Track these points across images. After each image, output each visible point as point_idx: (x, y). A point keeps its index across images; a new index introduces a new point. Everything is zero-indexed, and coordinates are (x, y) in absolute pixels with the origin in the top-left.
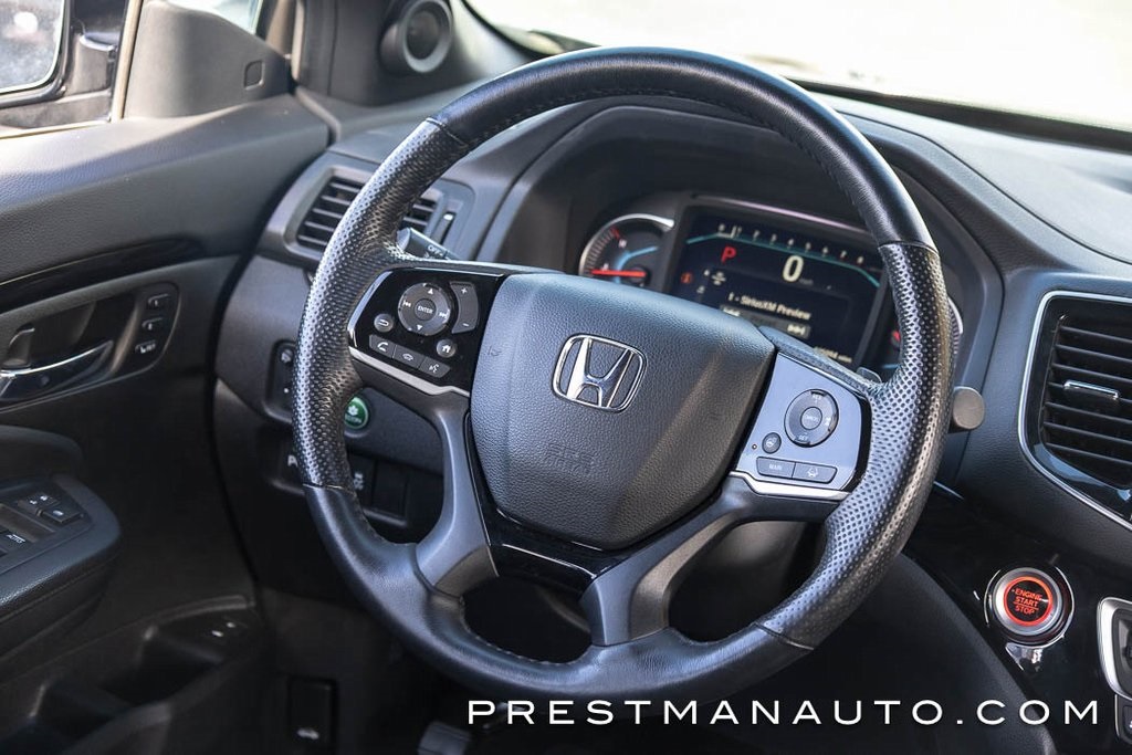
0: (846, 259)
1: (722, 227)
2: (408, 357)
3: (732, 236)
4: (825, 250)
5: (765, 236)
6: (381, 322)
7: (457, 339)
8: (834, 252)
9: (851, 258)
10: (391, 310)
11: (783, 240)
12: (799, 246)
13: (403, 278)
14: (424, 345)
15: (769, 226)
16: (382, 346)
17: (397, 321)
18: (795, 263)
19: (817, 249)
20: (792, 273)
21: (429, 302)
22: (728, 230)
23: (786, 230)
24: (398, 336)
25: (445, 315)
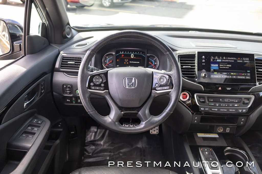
0: (139, 53)
1: (121, 52)
2: (98, 88)
3: (123, 53)
4: (136, 53)
5: (127, 52)
6: (92, 84)
7: (104, 83)
8: (137, 53)
9: (140, 53)
10: (92, 82)
11: (130, 52)
12: (132, 53)
13: (93, 77)
14: (99, 85)
15: (127, 51)
16: (93, 88)
17: (94, 83)
18: (132, 55)
19: (135, 53)
20: (132, 57)
21: (98, 79)
22: (122, 52)
23: (130, 51)
24: (95, 85)
25: (101, 80)
